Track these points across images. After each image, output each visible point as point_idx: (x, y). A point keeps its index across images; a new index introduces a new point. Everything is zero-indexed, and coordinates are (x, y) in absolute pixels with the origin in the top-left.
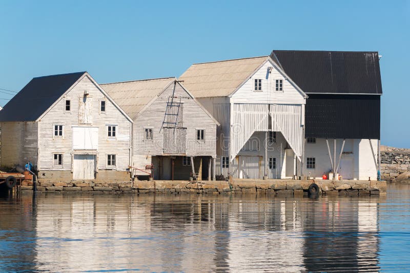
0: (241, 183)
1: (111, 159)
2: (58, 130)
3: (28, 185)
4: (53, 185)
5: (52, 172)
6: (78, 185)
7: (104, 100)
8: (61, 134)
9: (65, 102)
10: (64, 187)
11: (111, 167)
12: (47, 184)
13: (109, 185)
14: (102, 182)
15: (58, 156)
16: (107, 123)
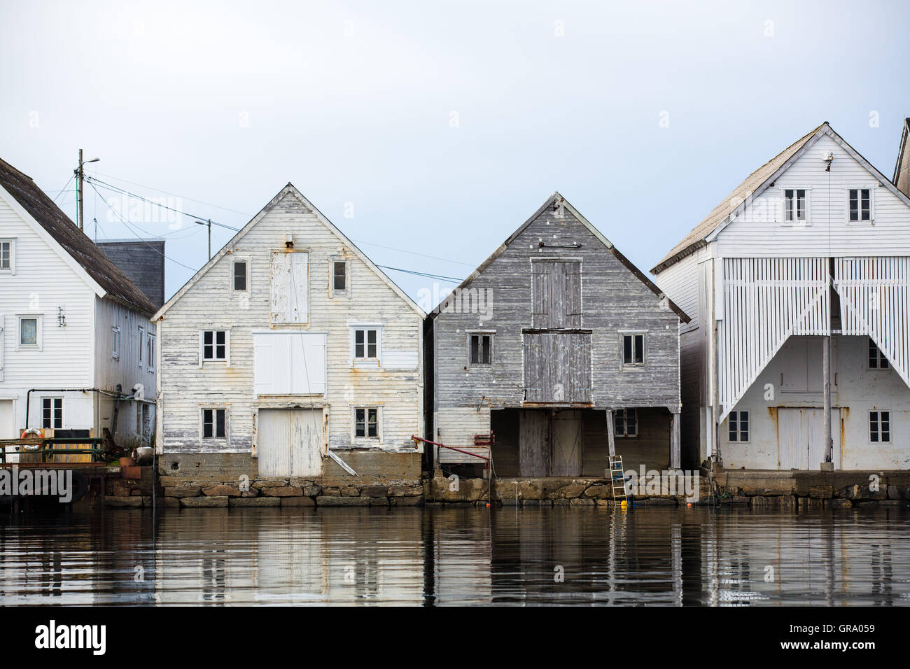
0: (750, 482)
1: (366, 420)
2: (215, 344)
3: (130, 495)
4: (202, 494)
5: (197, 459)
6: (273, 492)
7: (343, 259)
8: (221, 354)
9: (232, 268)
10: (231, 497)
11: (365, 441)
12: (185, 492)
13: (361, 491)
14: (341, 484)
15: (214, 414)
16: (355, 322)
